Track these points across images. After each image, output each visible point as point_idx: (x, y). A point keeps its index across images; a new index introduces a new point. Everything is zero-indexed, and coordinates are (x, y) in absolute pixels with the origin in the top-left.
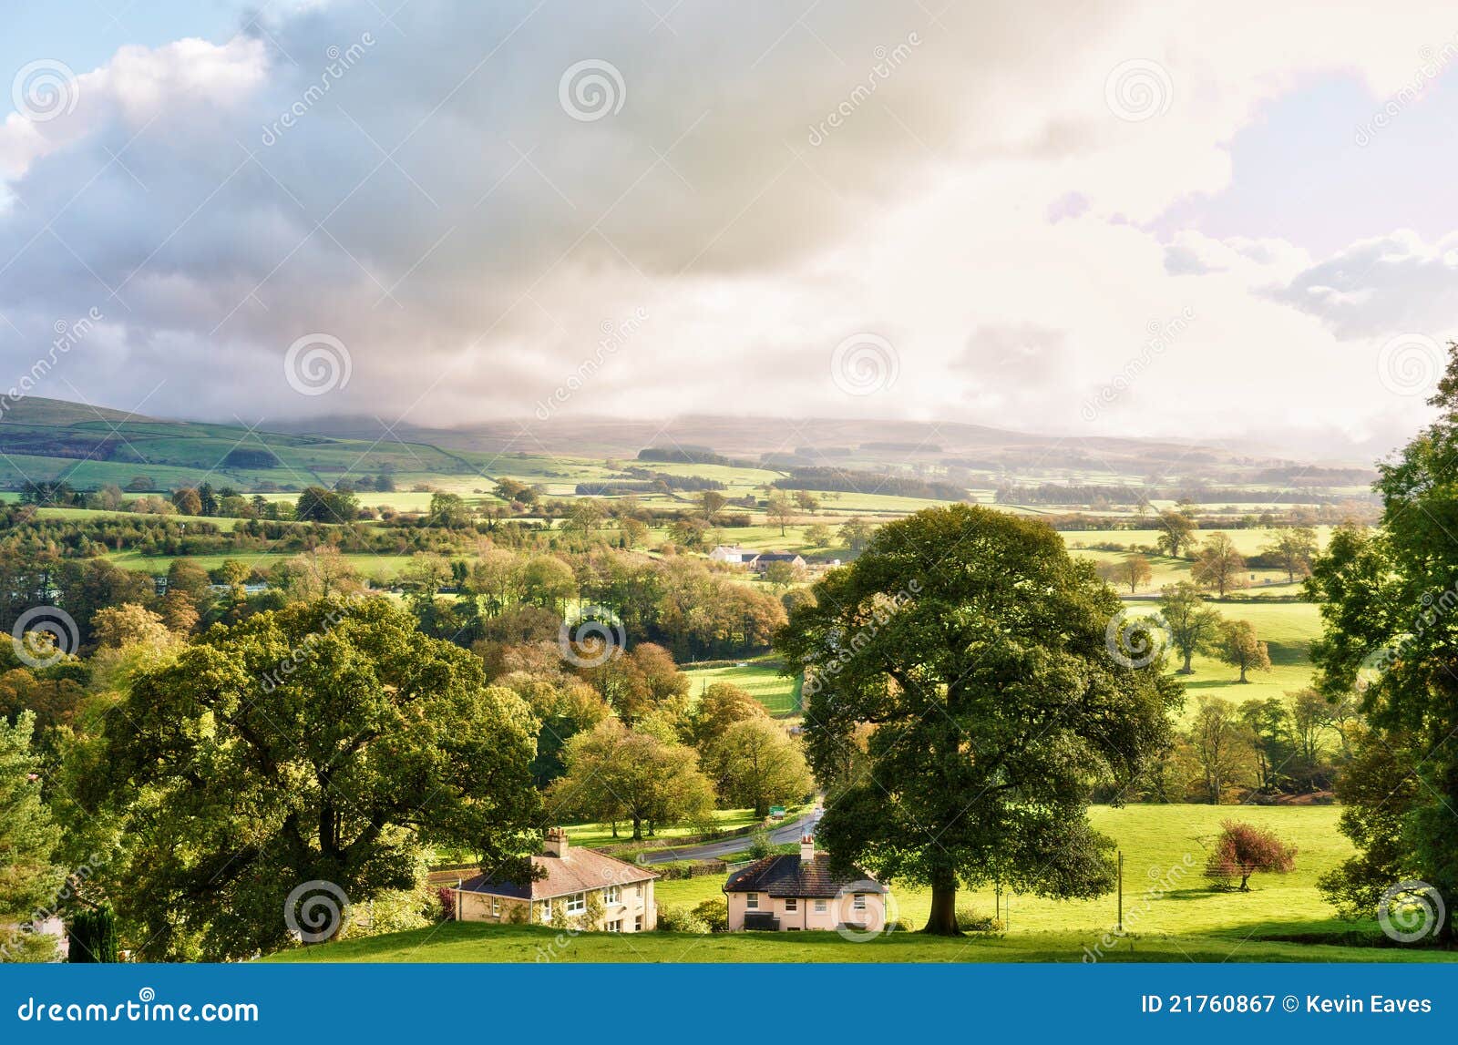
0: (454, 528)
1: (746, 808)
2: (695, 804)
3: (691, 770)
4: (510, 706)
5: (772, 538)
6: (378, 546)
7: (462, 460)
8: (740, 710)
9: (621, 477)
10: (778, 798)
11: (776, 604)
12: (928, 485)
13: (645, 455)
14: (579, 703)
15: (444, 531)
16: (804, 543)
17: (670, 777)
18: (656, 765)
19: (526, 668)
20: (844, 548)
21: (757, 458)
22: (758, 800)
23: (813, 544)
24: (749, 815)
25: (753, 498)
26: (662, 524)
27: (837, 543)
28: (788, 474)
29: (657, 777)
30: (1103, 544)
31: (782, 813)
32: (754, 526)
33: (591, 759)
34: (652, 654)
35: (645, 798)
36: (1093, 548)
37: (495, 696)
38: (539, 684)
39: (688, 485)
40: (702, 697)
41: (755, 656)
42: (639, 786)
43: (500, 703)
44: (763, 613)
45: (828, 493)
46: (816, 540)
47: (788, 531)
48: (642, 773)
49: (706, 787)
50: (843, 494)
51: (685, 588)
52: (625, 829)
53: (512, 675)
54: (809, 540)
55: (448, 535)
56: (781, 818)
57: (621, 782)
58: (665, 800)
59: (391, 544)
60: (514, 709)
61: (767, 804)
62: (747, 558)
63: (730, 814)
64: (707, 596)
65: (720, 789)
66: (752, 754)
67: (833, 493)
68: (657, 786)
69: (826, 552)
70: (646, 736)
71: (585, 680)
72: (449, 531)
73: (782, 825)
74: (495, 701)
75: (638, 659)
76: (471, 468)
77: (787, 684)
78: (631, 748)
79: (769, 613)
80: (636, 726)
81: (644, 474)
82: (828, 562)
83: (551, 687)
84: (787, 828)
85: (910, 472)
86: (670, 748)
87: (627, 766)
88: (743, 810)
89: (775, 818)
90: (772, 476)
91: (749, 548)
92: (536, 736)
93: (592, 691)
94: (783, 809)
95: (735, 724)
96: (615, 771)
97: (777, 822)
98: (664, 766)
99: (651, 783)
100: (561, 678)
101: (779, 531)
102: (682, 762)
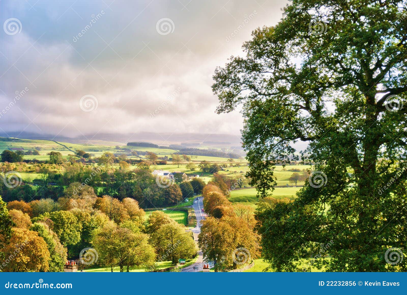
0: (58, 164)
1: (168, 261)
2: (147, 258)
3: (145, 243)
4: (68, 219)
5: (174, 168)
6: (29, 170)
7: (65, 146)
8: (166, 220)
9: (121, 152)
10: (181, 256)
11: (177, 187)
12: (227, 154)
13: (129, 144)
14: (101, 221)
15: (54, 165)
16: (186, 170)
17: (136, 246)
18: (130, 241)
19: (79, 207)
20: (200, 171)
21: (168, 146)
22: (173, 257)
23: (189, 170)
24: (170, 263)
25: (167, 157)
26: (135, 164)
27: (198, 170)
28: (179, 151)
29: (130, 247)
30: (293, 169)
31: (184, 262)
32: (168, 164)
33: (102, 239)
34: (130, 202)
35: (125, 256)
36: (289, 171)
37: (63, 215)
38: (84, 213)
39: (144, 154)
40: (149, 217)
41: (170, 207)
42: (122, 250)
43: (64, 217)
44: (172, 190)
45: (193, 156)
46: (190, 169)
47: (180, 166)
48: (124, 244)
49: (151, 250)
50: (198, 156)
51: (143, 181)
52: (117, 269)
53: (73, 209)
54: (188, 168)
55: (56, 166)
56: (184, 264)
57: (115, 248)
58: (134, 256)
59: (34, 169)
60: (70, 220)
61: (177, 259)
62: (165, 174)
63: (162, 263)
64: (151, 184)
65: (158, 251)
66: (171, 238)
67: (195, 156)
68: (130, 250)
69: (194, 173)
70: (126, 229)
71: (103, 212)
72: (56, 165)
73: (184, 267)
74: (62, 216)
75: (124, 204)
76: (68, 149)
77: (182, 216)
78: (120, 234)
79: (175, 190)
80: (121, 224)
81: (129, 150)
82: (195, 176)
83: (89, 214)
84: (186, 268)
85: (220, 151)
86: (136, 234)
87: (117, 241)
88: (167, 262)
89: (181, 264)
90: (173, 151)
91: (166, 171)
92: (80, 231)
93: (105, 216)
94: (184, 260)
95: (164, 225)
96: (112, 244)
97: (182, 265)
98: (134, 241)
99: (128, 249)
100: (93, 211)
101: (177, 166)
102: (141, 240)
